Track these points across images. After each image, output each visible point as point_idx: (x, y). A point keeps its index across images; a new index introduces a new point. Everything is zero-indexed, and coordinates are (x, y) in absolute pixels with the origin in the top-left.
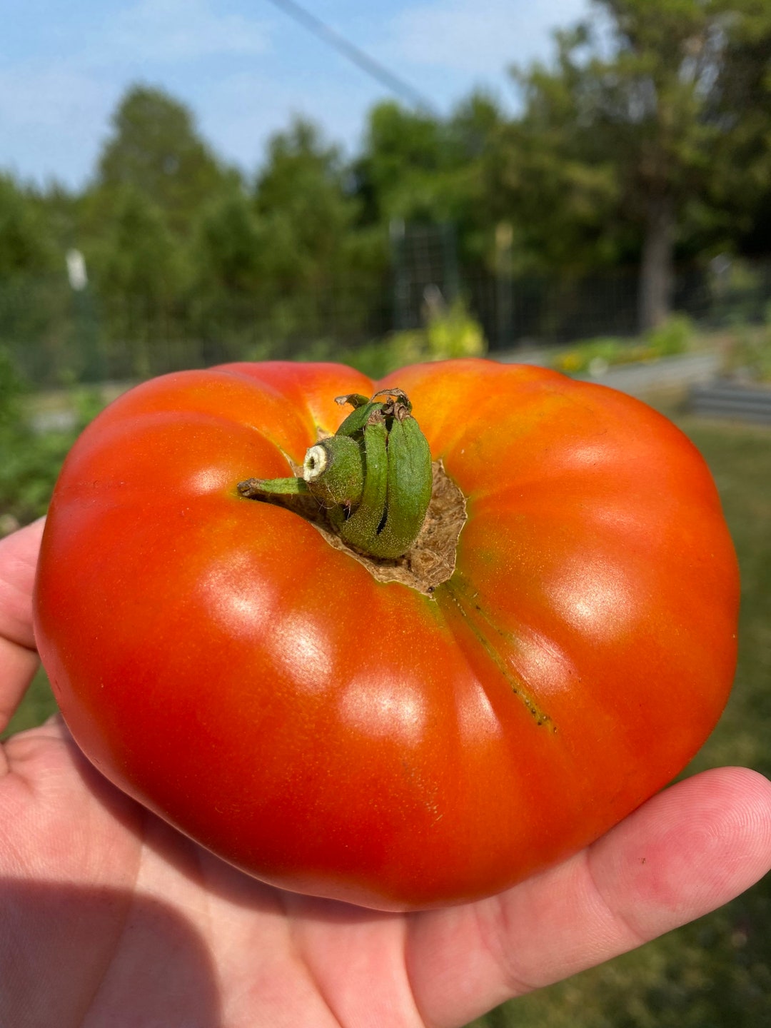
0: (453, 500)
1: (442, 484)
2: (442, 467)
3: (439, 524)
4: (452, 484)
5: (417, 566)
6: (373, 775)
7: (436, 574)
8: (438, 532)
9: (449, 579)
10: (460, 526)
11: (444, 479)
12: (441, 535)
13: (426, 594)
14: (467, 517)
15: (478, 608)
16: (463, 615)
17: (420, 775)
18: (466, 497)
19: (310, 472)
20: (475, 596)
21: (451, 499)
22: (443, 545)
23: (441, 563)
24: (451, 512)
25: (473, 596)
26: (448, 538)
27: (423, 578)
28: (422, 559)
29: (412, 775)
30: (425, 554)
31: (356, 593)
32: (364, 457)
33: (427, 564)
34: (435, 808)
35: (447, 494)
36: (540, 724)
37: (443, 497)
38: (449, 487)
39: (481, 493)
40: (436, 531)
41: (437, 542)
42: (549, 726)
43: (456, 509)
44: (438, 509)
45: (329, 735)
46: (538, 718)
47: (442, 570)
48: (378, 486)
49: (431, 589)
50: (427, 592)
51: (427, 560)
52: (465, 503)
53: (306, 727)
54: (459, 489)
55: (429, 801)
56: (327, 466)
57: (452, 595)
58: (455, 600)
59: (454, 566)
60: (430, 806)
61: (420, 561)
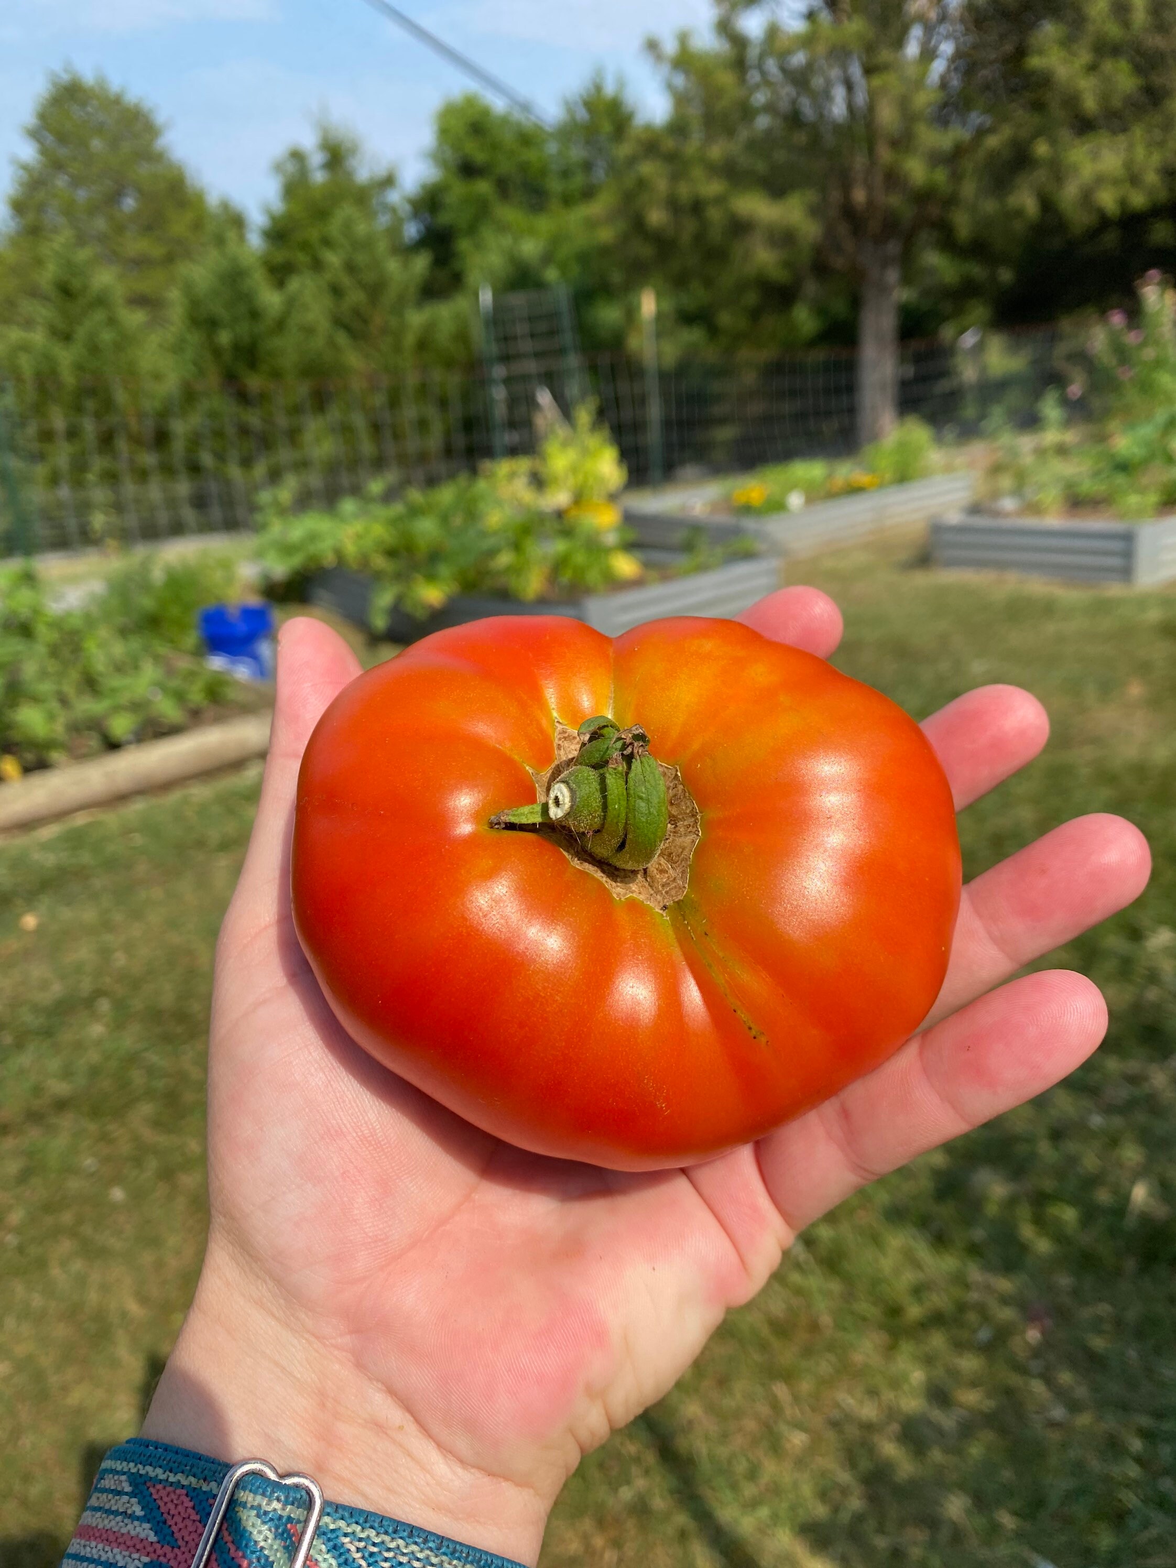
0: (688, 811)
1: (678, 791)
2: (679, 774)
3: (674, 832)
4: (687, 794)
5: (653, 876)
6: (613, 1081)
7: (670, 889)
8: (673, 840)
9: (682, 898)
10: (693, 842)
11: (681, 787)
12: (675, 847)
13: (661, 912)
14: (700, 835)
15: (706, 934)
16: (693, 938)
17: (652, 1081)
18: (701, 812)
19: (555, 810)
20: (704, 921)
21: (686, 809)
22: (677, 858)
23: (675, 879)
24: (686, 823)
25: (702, 921)
26: (682, 852)
27: (658, 892)
28: (657, 869)
29: (646, 1081)
30: (660, 864)
31: (597, 924)
32: (605, 797)
33: (662, 876)
34: (664, 1105)
35: (683, 803)
36: (755, 1038)
37: (678, 805)
38: (685, 797)
39: (714, 814)
40: (671, 839)
41: (672, 853)
42: (763, 1039)
43: (690, 821)
44: (674, 816)
45: (577, 1050)
46: (753, 1033)
47: (675, 887)
48: (617, 823)
49: (665, 908)
50: (661, 909)
51: (662, 871)
52: (699, 818)
53: (557, 1045)
54: (694, 802)
55: (659, 1101)
56: (571, 807)
57: (683, 916)
58: (686, 922)
59: (687, 886)
60: (659, 1104)
61: (655, 871)
